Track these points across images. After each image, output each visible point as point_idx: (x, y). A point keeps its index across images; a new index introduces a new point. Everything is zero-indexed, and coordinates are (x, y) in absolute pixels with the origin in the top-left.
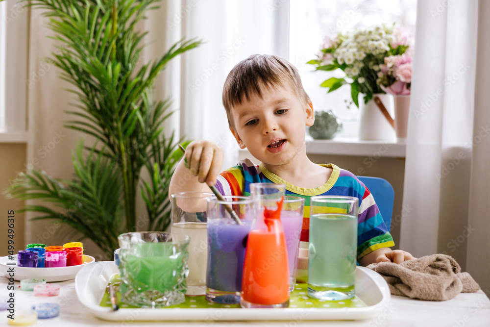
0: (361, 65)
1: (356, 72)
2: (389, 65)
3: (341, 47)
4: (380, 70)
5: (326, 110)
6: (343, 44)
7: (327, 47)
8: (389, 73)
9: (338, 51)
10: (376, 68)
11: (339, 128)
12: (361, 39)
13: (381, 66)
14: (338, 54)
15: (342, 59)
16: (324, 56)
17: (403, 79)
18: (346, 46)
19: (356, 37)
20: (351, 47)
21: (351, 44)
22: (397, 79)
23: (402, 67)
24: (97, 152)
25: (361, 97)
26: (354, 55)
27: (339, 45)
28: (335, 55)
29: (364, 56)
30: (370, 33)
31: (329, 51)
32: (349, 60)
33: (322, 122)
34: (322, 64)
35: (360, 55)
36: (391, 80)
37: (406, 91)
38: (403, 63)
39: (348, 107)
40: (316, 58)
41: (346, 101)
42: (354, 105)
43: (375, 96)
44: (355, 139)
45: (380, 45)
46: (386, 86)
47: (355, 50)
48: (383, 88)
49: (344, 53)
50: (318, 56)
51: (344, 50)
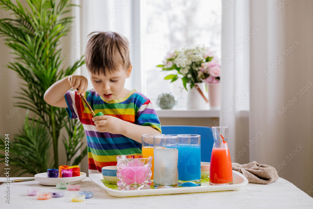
0: (189, 68)
1: (186, 71)
2: (205, 67)
3: (178, 58)
4: (199, 70)
5: (168, 93)
6: (179, 56)
7: (168, 58)
8: (205, 72)
9: (176, 60)
10: (197, 69)
11: (176, 103)
12: (189, 53)
13: (200, 68)
14: (177, 62)
15: (179, 65)
16: (167, 63)
17: (213, 75)
18: (180, 57)
19: (186, 52)
20: (183, 58)
21: (183, 56)
22: (210, 75)
23: (212, 68)
24: (35, 121)
25: (188, 85)
26: (186, 62)
27: (176, 57)
28: (175, 62)
29: (191, 63)
30: (194, 50)
31: (171, 60)
32: (184, 65)
33: (167, 99)
34: (165, 67)
35: (189, 62)
36: (206, 75)
37: (215, 81)
38: (212, 66)
39: (181, 91)
40: (162, 64)
41: (180, 87)
42: (184, 89)
43: (196, 84)
44: (185, 108)
45: (200, 57)
46: (203, 79)
47: (186, 59)
48: (201, 80)
49: (180, 61)
50: (164, 63)
51: (180, 59)
